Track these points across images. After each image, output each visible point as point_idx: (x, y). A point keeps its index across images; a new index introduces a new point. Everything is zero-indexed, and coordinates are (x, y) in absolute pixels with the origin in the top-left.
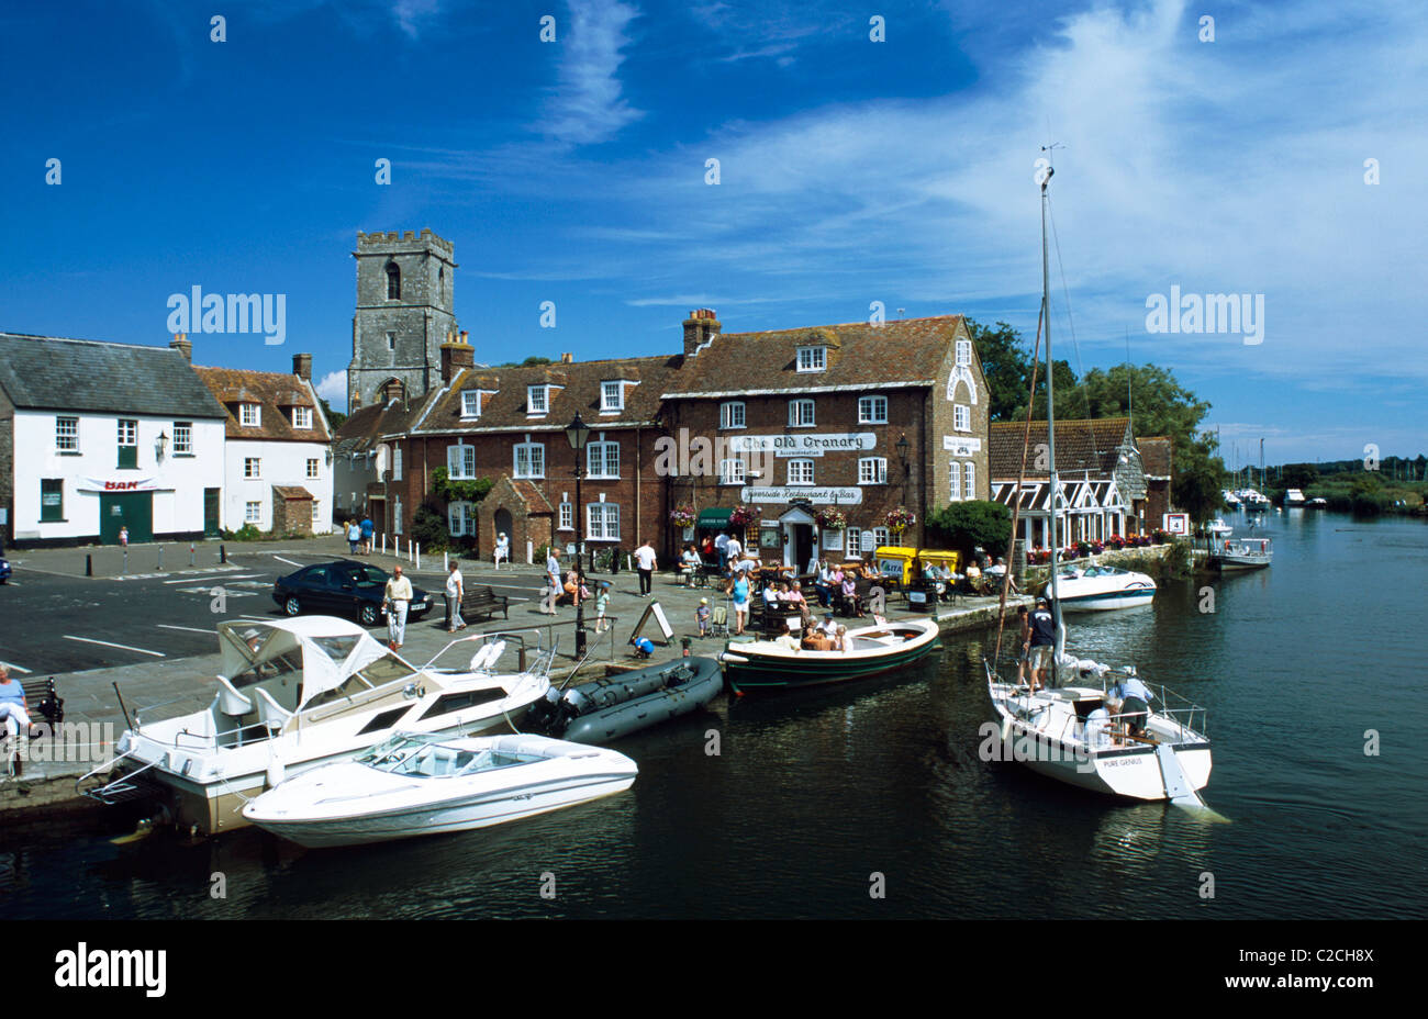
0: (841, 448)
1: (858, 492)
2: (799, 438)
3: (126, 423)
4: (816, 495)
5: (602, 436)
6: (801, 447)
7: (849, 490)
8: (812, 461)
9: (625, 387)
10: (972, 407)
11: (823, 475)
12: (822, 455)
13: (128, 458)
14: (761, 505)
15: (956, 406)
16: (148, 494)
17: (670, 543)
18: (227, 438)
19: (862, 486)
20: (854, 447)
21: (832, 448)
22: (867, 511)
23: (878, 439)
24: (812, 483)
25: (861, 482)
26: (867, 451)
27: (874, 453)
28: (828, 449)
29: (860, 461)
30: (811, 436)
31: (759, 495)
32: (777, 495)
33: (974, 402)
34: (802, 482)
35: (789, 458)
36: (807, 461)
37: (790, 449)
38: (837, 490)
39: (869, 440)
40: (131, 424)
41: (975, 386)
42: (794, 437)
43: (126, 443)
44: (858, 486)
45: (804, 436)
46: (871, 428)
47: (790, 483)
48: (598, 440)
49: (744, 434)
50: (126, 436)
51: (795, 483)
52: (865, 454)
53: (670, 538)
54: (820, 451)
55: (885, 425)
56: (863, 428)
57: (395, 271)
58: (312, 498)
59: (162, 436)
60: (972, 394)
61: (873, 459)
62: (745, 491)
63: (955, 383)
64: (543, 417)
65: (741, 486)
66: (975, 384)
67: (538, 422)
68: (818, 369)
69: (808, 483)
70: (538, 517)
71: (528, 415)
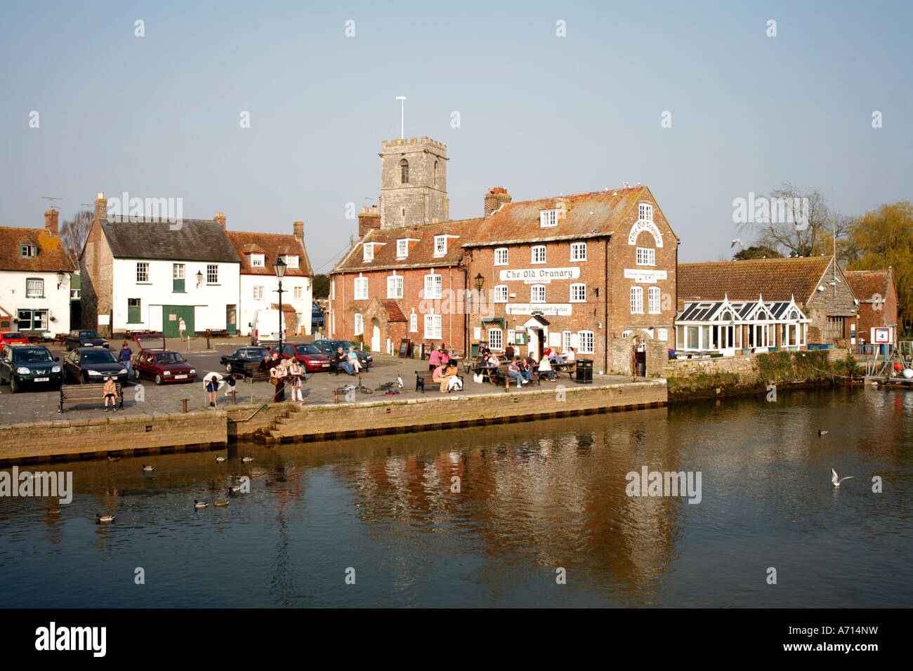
0: (560, 278)
1: (569, 307)
2: (537, 271)
3: (178, 266)
4: (546, 310)
5: (433, 270)
6: (538, 277)
7: (564, 306)
8: (544, 286)
9: (448, 239)
10: (658, 250)
11: (550, 295)
12: (549, 282)
13: (179, 286)
14: (516, 316)
15: (638, 248)
16: (193, 307)
17: (467, 341)
18: (241, 273)
19: (572, 303)
20: (567, 277)
21: (556, 278)
22: (574, 320)
23: (581, 271)
24: (544, 301)
25: (571, 301)
26: (575, 280)
27: (578, 281)
28: (553, 278)
29: (571, 286)
30: (543, 269)
31: (515, 309)
32: (524, 309)
33: (660, 245)
34: (539, 301)
35: (532, 285)
36: (542, 286)
37: (532, 278)
38: (558, 306)
39: (576, 272)
40: (181, 266)
41: (660, 235)
42: (534, 270)
43: (178, 278)
44: (569, 303)
45: (540, 270)
46: (578, 264)
47: (532, 301)
48: (430, 273)
49: (508, 269)
50: (178, 274)
51: (535, 301)
52: (574, 281)
53: (467, 338)
54: (548, 280)
55: (585, 262)
56: (572, 265)
57: (405, 164)
58: (295, 311)
59: (199, 273)
60: (656, 240)
61: (578, 285)
62: (508, 307)
63: (638, 233)
64: (404, 259)
65: (506, 303)
66: (661, 233)
67: (401, 262)
68: (553, 225)
69: (542, 301)
70: (395, 323)
71: (397, 258)
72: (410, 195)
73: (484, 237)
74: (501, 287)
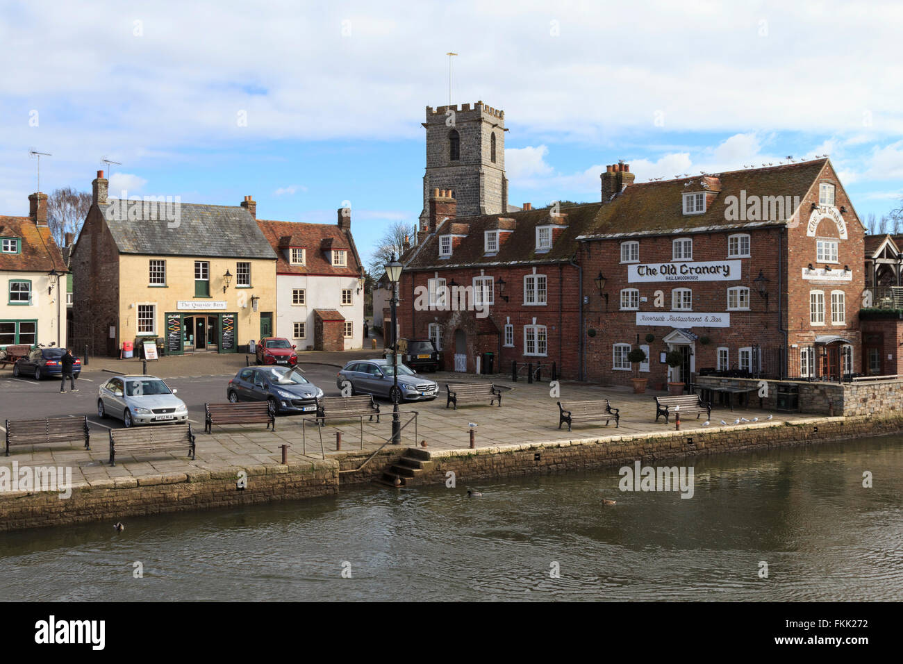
1: (726, 317)
3: (200, 264)
4: (692, 320)
5: (534, 269)
7: (717, 315)
9: (554, 230)
10: (841, 242)
11: (698, 301)
14: (651, 328)
15: (818, 241)
18: (278, 274)
19: (731, 312)
21: (706, 277)
22: (733, 333)
23: (744, 270)
24: (690, 309)
25: (729, 309)
26: (734, 282)
27: (739, 283)
29: (729, 289)
32: (663, 319)
33: (845, 236)
34: (682, 308)
35: (673, 288)
36: (687, 290)
38: (710, 315)
40: (204, 264)
41: (844, 223)
43: (201, 279)
44: (727, 312)
47: (673, 309)
48: (532, 273)
49: (639, 267)
50: (201, 274)
51: (678, 309)
52: (732, 284)
55: (748, 258)
57: (455, 136)
58: (344, 320)
59: (228, 274)
60: (840, 230)
61: (739, 288)
62: (639, 315)
63: (818, 222)
64: (495, 255)
65: (636, 311)
66: (845, 221)
67: (491, 259)
68: (700, 212)
69: (687, 309)
70: (486, 336)
71: (485, 254)
72: (461, 175)
73: (604, 229)
74: (630, 290)
